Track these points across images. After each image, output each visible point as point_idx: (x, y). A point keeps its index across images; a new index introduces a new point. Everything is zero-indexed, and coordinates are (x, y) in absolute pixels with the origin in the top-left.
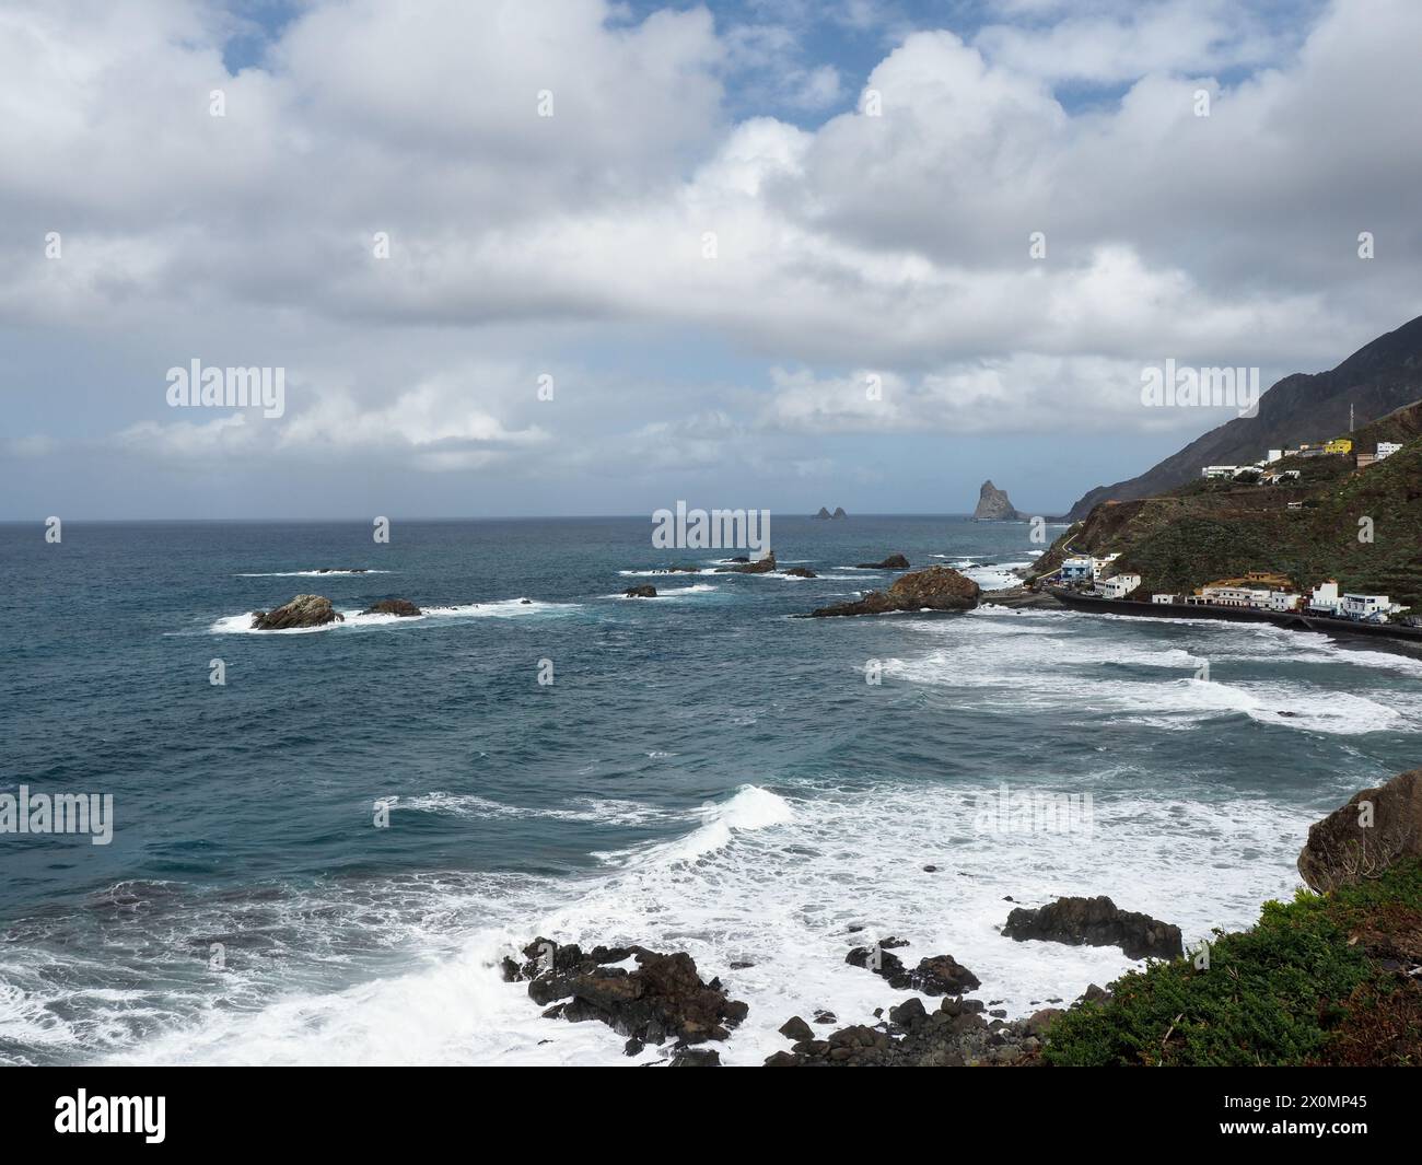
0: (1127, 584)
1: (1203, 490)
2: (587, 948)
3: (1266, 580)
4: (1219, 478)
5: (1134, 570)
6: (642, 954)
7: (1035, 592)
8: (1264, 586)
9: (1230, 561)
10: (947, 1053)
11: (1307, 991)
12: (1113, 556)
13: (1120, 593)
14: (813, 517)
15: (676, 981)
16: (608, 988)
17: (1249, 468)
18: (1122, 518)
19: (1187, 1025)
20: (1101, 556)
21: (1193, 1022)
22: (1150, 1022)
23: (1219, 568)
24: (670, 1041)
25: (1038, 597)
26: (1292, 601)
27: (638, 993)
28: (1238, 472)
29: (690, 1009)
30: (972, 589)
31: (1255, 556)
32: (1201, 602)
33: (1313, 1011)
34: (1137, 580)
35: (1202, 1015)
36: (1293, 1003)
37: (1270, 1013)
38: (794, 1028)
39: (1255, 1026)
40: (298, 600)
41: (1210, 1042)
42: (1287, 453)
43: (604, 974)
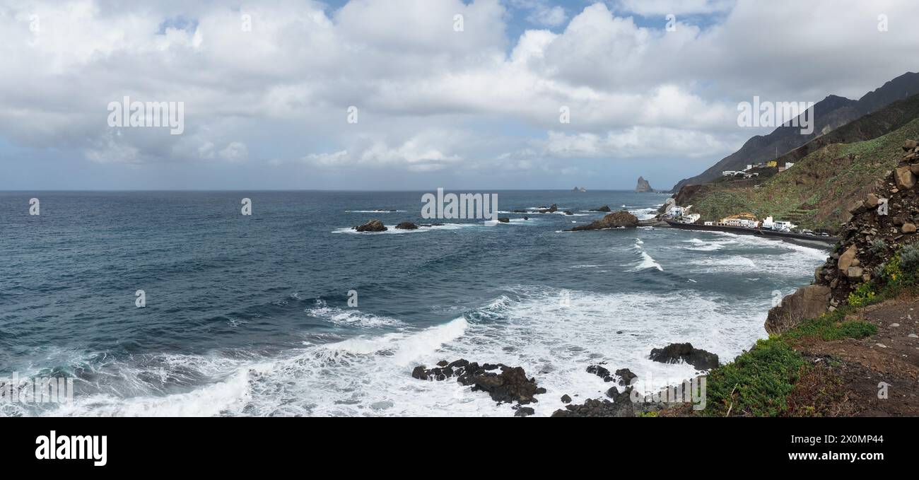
0: (695, 218)
1: (723, 180)
2: (481, 364)
3: (747, 216)
4: (729, 176)
5: (698, 212)
6: (504, 368)
7: (660, 221)
8: (746, 218)
9: (734, 208)
10: (627, 409)
11: (783, 370)
12: (690, 207)
13: (692, 221)
14: (572, 191)
15: (517, 379)
16: (489, 381)
17: (740, 172)
18: (692, 191)
19: (740, 387)
20: (685, 207)
21: (742, 386)
22: (726, 387)
23: (729, 211)
24: (515, 403)
25: (661, 223)
26: (756, 224)
27: (502, 383)
28: (736, 173)
29: (523, 390)
30: (635, 220)
31: (742, 206)
32: (723, 225)
33: (786, 378)
34: (699, 216)
35: (745, 383)
36: (779, 375)
37: (771, 380)
38: (566, 399)
39: (767, 385)
40: (370, 221)
41: (750, 393)
42: (754, 166)
43: (488, 375)
